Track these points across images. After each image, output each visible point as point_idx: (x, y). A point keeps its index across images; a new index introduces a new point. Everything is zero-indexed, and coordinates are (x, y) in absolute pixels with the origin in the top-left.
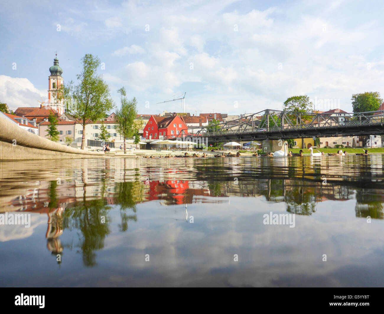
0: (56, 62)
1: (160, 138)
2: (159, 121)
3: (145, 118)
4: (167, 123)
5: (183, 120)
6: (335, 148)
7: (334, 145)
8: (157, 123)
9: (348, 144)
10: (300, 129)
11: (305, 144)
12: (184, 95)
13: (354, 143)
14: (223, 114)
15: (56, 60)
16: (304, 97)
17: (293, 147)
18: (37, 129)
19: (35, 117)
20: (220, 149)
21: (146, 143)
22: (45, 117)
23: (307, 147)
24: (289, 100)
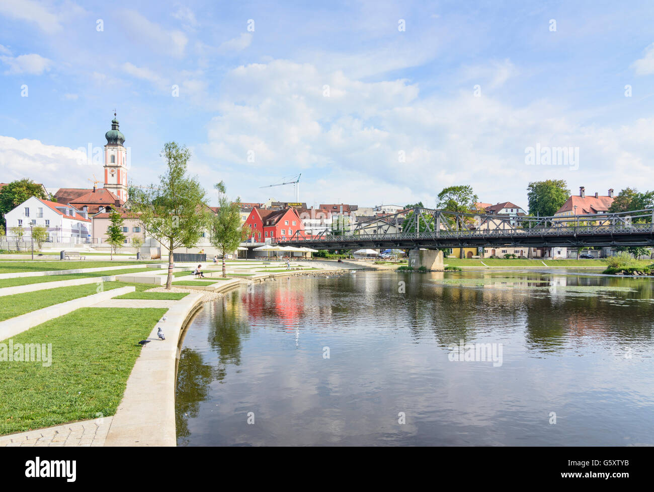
0: (115, 125)
1: (266, 240)
2: (265, 216)
3: (244, 211)
4: (276, 219)
5: (298, 214)
6: (505, 259)
7: (504, 254)
8: (261, 219)
9: (522, 254)
10: (462, 237)
11: (464, 253)
12: (298, 177)
13: (530, 252)
14: (352, 206)
15: (115, 123)
16: (466, 187)
17: (448, 256)
18: (91, 224)
19: (85, 205)
20: (349, 257)
21: (247, 249)
22: (101, 205)
23: (466, 257)
24: (445, 191)
